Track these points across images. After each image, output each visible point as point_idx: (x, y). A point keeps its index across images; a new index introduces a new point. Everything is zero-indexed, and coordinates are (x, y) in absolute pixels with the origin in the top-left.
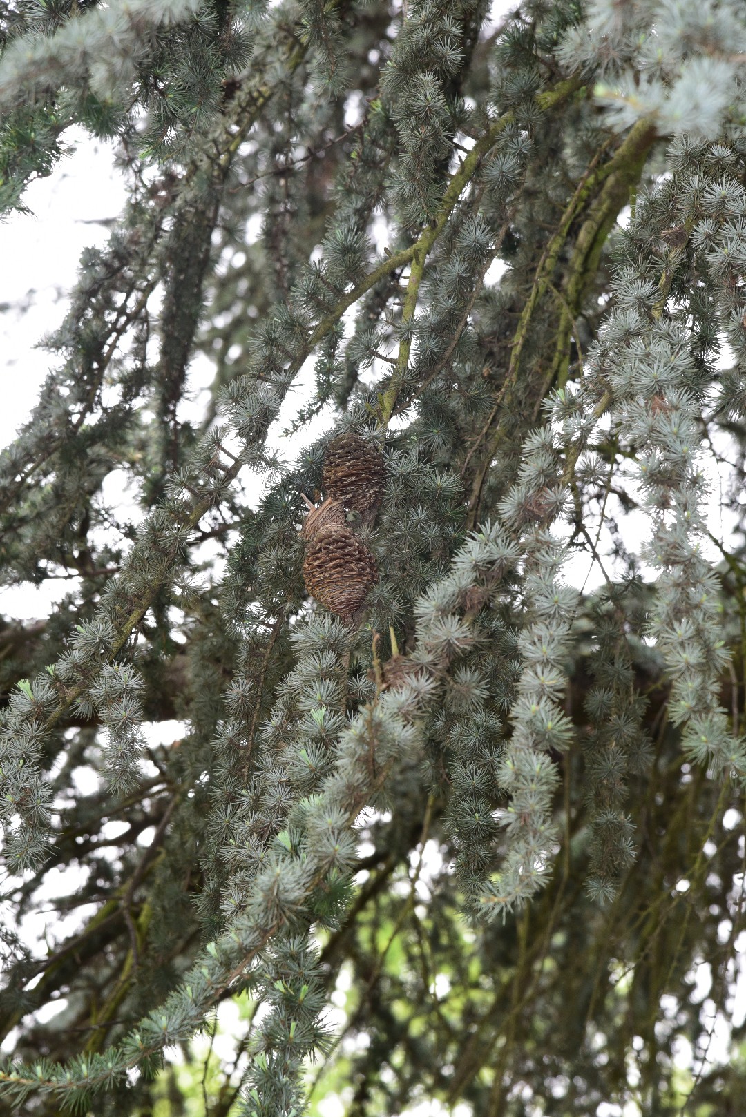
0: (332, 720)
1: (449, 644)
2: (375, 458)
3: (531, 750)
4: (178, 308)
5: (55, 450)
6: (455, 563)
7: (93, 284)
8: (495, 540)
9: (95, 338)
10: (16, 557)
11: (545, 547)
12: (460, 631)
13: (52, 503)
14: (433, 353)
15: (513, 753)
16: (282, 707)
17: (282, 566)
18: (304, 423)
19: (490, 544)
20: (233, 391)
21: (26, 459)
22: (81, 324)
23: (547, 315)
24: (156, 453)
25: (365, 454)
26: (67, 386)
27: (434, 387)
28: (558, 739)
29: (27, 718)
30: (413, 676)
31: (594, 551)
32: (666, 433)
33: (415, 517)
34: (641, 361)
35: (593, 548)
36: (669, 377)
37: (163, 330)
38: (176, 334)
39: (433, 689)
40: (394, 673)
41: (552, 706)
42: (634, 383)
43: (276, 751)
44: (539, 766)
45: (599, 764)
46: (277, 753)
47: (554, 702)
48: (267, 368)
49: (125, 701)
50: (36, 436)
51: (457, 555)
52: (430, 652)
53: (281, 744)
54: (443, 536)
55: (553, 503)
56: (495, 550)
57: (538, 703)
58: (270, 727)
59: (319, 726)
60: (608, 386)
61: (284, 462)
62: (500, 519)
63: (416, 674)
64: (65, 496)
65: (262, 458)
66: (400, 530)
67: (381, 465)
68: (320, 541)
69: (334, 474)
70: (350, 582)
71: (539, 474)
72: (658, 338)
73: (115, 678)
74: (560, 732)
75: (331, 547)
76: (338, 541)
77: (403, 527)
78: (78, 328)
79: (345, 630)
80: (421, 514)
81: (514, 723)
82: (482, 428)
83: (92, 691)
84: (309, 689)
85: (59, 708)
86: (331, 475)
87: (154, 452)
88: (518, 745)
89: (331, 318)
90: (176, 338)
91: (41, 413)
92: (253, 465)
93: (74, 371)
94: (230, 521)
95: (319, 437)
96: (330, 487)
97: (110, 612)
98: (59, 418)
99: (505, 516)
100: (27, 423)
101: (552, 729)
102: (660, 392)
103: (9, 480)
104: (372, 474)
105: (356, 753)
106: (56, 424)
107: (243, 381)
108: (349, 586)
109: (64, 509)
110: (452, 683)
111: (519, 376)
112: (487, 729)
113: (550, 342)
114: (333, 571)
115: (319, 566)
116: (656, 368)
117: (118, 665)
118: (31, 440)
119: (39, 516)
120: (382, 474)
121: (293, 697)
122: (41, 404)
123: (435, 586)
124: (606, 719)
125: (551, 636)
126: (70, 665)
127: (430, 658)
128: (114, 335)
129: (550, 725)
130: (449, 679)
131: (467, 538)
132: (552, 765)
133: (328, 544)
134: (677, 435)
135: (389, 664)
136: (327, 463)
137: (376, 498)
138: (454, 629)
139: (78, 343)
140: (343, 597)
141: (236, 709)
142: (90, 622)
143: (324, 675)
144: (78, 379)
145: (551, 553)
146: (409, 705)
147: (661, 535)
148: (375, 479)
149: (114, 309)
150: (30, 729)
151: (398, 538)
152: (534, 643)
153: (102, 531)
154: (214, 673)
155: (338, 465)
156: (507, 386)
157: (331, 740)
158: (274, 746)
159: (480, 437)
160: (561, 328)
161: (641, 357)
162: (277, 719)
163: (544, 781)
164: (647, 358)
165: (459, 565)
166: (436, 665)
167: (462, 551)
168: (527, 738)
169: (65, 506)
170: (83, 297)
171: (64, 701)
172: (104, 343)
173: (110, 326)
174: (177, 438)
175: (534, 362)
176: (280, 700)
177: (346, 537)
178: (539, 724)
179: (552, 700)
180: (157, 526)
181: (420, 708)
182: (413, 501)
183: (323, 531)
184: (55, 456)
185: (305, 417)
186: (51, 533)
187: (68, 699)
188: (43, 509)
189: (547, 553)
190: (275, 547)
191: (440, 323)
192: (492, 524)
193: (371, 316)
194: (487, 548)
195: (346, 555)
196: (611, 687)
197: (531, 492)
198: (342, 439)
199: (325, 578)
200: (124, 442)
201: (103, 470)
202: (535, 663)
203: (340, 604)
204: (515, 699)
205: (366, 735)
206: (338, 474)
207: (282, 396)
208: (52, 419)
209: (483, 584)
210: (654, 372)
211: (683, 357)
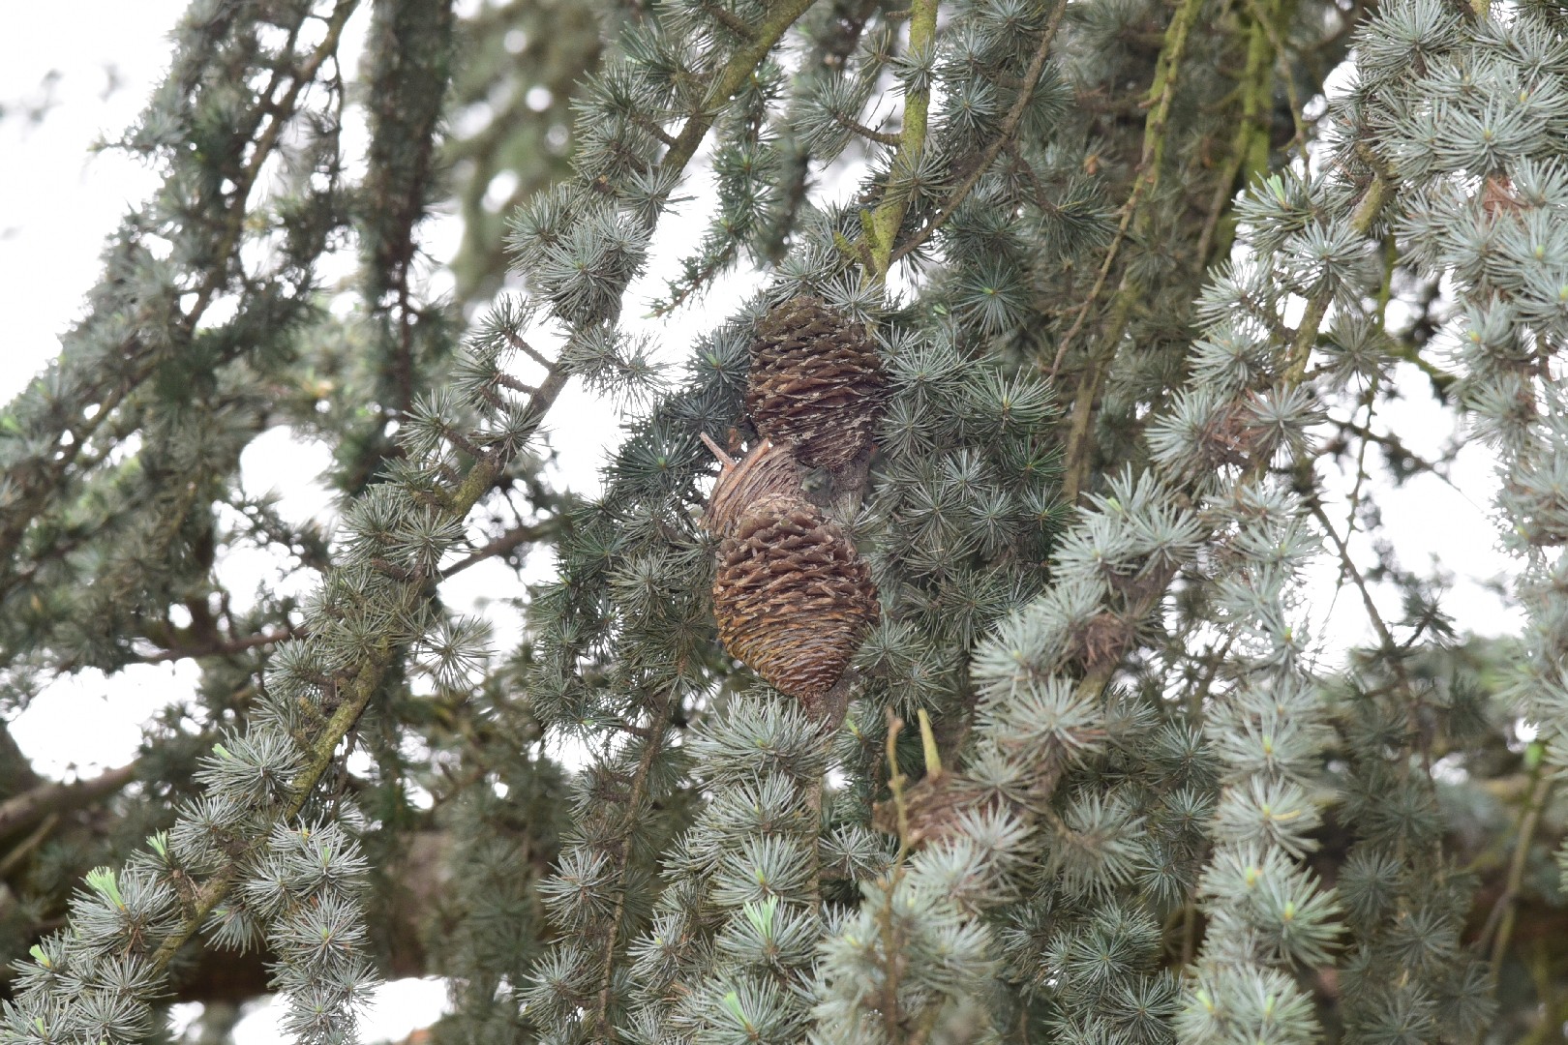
0: (792, 926)
1: (1055, 743)
2: (861, 351)
3: (1251, 967)
4: (404, 57)
5: (147, 373)
6: (1057, 563)
7: (219, 11)
8: (1145, 509)
9: (225, 128)
10: (62, 616)
11: (1258, 519)
12: (1076, 711)
13: (139, 494)
14: (980, 118)
15: (1210, 974)
16: (676, 905)
17: (660, 595)
18: (697, 285)
19: (1134, 518)
20: (541, 214)
21: (82, 395)
22: (193, 100)
23: (1217, 39)
24: (364, 377)
25: (840, 341)
26: (166, 236)
27: (980, 195)
28: (1308, 938)
29: (111, 949)
30: (974, 814)
31: (1343, 555)
32: (1520, 258)
33: (956, 476)
34: (1456, 105)
35: (1342, 547)
36: (1519, 135)
37: (373, 105)
38: (401, 114)
39: (1021, 841)
40: (934, 811)
41: (1293, 868)
42: (1440, 152)
43: (667, 1001)
44: (1271, 999)
45: (1376, 1020)
46: (668, 1007)
47: (1295, 861)
48: (613, 164)
49: (326, 904)
50: (104, 346)
51: (1061, 545)
52: (1011, 760)
53: (677, 985)
54: (1017, 518)
55: (1268, 425)
56: (1145, 530)
57: (1261, 862)
58: (649, 954)
59: (762, 940)
60: (1382, 163)
61: (660, 366)
62: (1153, 464)
63: (982, 809)
64: (171, 473)
65: (610, 358)
66: (925, 505)
67: (875, 365)
68: (749, 534)
69: (773, 387)
70: (816, 622)
71: (1236, 362)
72: (1487, 54)
73: (302, 853)
74: (1312, 923)
75: (774, 547)
76: (787, 533)
77: (929, 500)
78: (187, 106)
79: (811, 728)
80: (970, 465)
81: (1208, 909)
82: (1089, 286)
83: (253, 885)
84: (736, 860)
85: (179, 928)
86: (768, 389)
87: (359, 378)
88: (1220, 956)
89: (750, 51)
90: (401, 123)
91: (112, 294)
92: (593, 375)
93: (181, 200)
94: (530, 521)
95: (735, 313)
96: (765, 415)
97: (285, 712)
98: (153, 303)
99: (1165, 457)
100: (81, 318)
101: (1295, 918)
102: (1502, 170)
103: (47, 442)
104: (856, 386)
105: (857, 988)
106: (147, 317)
107: (563, 194)
108: (816, 631)
109: (170, 500)
110: (1061, 829)
111: (1164, 172)
112: (1128, 944)
113: (1228, 99)
114: (780, 599)
115: (746, 589)
116: (1488, 117)
117: (309, 826)
118: (92, 355)
119: (112, 523)
120: (879, 385)
121: (702, 877)
122: (111, 275)
123: (1016, 618)
124: (1387, 921)
125: (1280, 714)
126: (203, 831)
127: (1012, 773)
128: (268, 119)
129: (1289, 909)
130: (1055, 820)
131: (1081, 509)
132: (1300, 998)
133: (766, 540)
134: (1543, 261)
135: (922, 790)
136: (756, 363)
137: (867, 437)
138: (1061, 709)
139: (190, 138)
140: (804, 656)
141: (573, 916)
142: (242, 734)
143: (771, 828)
144: (190, 216)
145: (1270, 533)
146: (969, 879)
147: (1520, 481)
148: (863, 396)
149: (266, 63)
150: (119, 975)
151: (921, 522)
152: (1243, 731)
153: (251, 550)
154: (510, 853)
155: (780, 368)
156: (1140, 193)
157: (790, 968)
158: (661, 993)
159: (1084, 307)
160: (1251, 68)
161: (1452, 97)
162: (668, 931)
163: (1283, 1032)
164: (1468, 99)
165: (1067, 568)
166: (1026, 788)
167: (1071, 536)
168: (1239, 940)
169: (173, 494)
170: (198, 38)
171: (191, 913)
172: (248, 136)
173: (257, 100)
174: (408, 344)
175: (1194, 143)
176: (670, 891)
177: (805, 524)
178: (1266, 908)
179: (1290, 855)
180: (384, 520)
181: (994, 886)
182: (950, 441)
183: (754, 513)
184: (146, 390)
185: (698, 274)
186: (143, 555)
187: (200, 908)
188: (121, 508)
189: (1262, 532)
190: (644, 556)
191: (991, 54)
192: (1136, 478)
193: (829, 59)
194: (1128, 528)
195: (807, 562)
196: (1393, 850)
197: (1220, 401)
198: (787, 311)
199: (762, 615)
200: (293, 358)
201: (249, 419)
202: (1248, 777)
203: (798, 671)
204: (1208, 858)
205: (878, 947)
206: (783, 387)
207: (650, 224)
208: (136, 308)
209: (1122, 608)
210: (1485, 128)
211: (1546, 93)
